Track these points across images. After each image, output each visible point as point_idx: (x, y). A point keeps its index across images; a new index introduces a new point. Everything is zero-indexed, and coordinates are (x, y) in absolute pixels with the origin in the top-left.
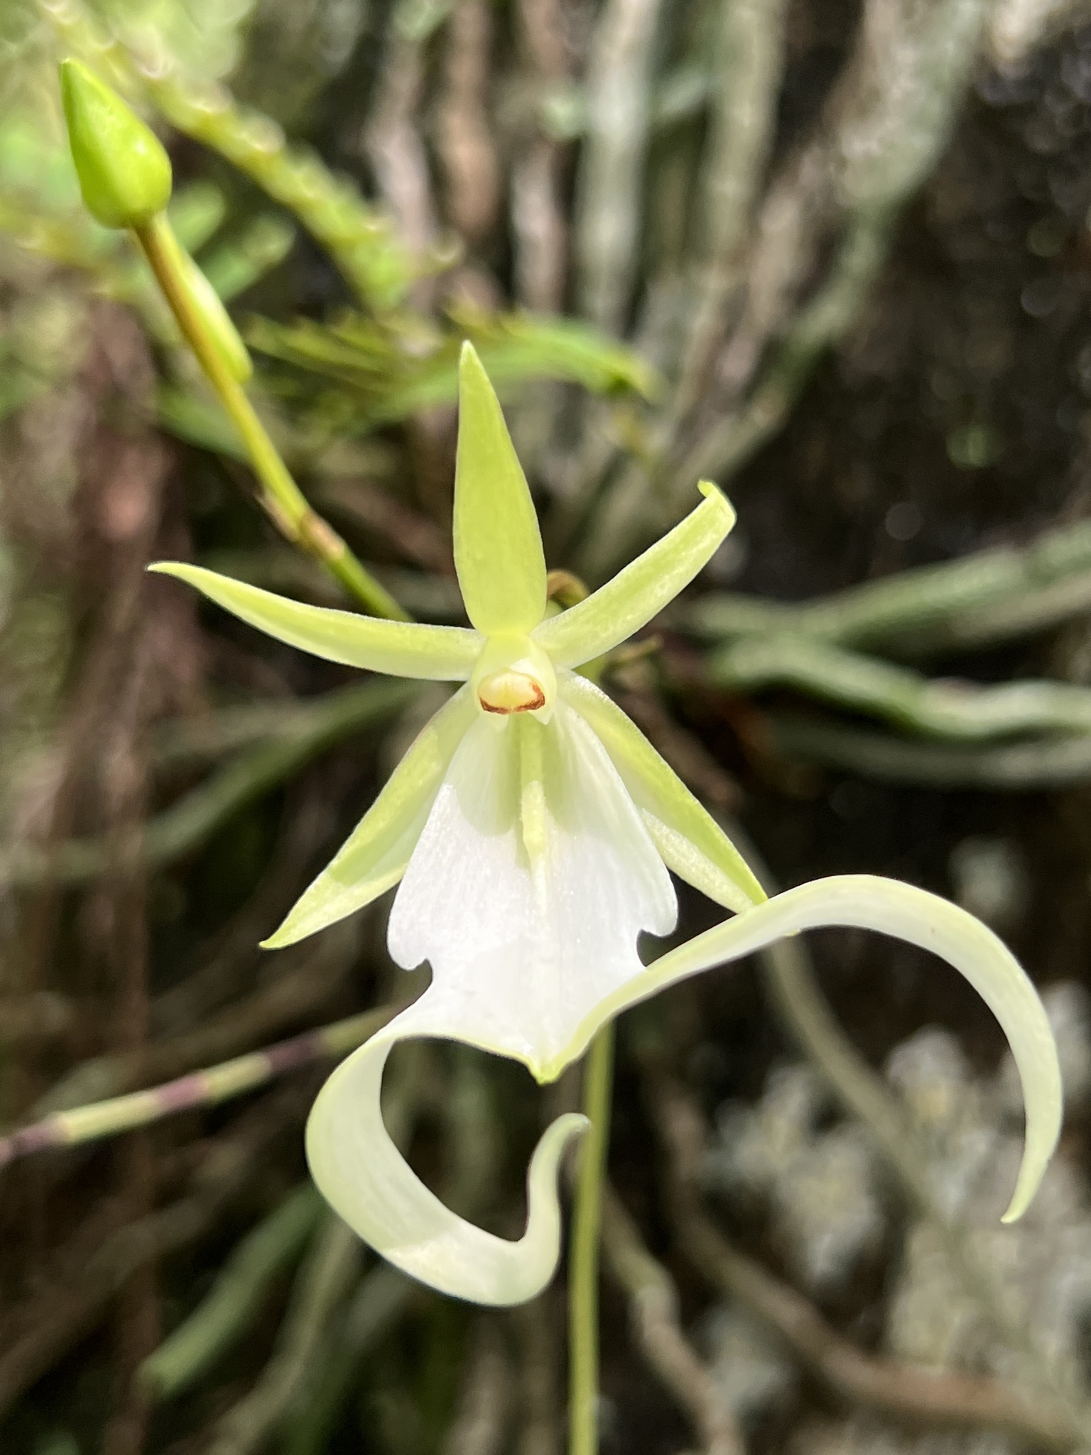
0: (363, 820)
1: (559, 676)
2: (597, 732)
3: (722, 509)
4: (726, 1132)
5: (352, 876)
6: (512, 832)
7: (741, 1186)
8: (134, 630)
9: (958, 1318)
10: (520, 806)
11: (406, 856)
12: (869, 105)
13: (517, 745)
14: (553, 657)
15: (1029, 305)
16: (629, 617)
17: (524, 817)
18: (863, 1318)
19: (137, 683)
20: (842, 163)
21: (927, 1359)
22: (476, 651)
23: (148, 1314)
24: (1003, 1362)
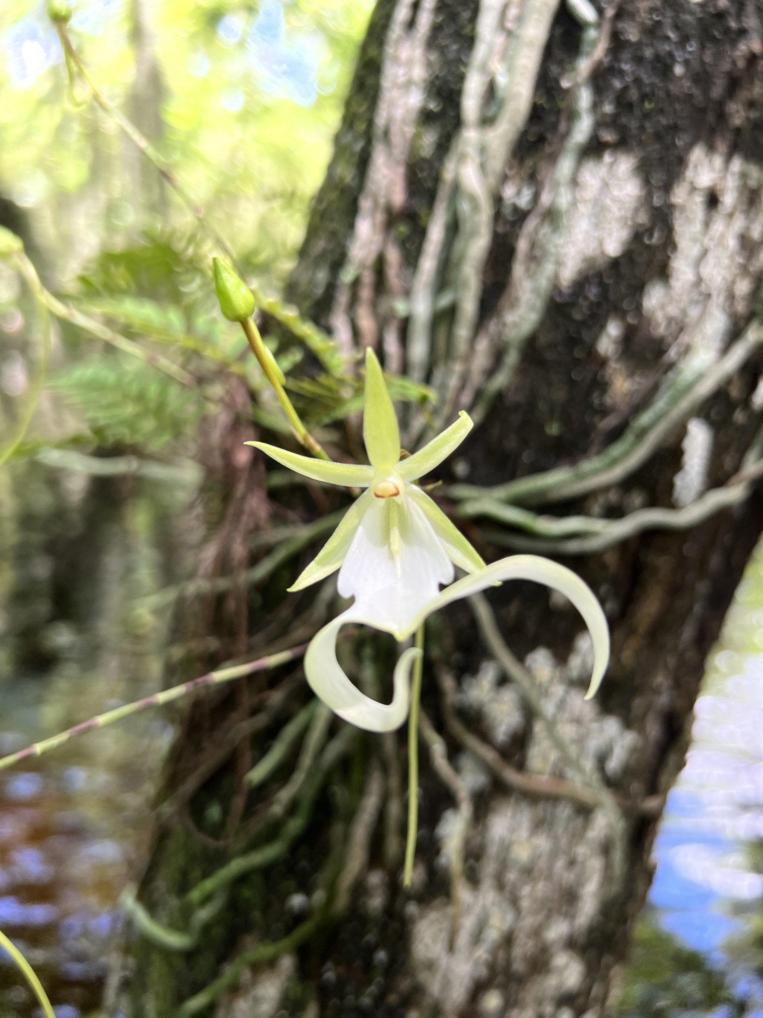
0: (328, 542)
1: (405, 484)
2: (420, 506)
3: (468, 420)
4: (465, 686)
5: (323, 564)
6: (386, 547)
7: (470, 707)
8: (243, 498)
9: (553, 756)
10: (390, 536)
11: (344, 556)
12: (514, 304)
13: (388, 513)
14: (403, 477)
15: (573, 376)
16: (432, 462)
17: (391, 540)
18: (517, 757)
19: (244, 518)
20: (505, 325)
21: (541, 773)
22: (372, 475)
23: (247, 757)
24: (570, 773)
